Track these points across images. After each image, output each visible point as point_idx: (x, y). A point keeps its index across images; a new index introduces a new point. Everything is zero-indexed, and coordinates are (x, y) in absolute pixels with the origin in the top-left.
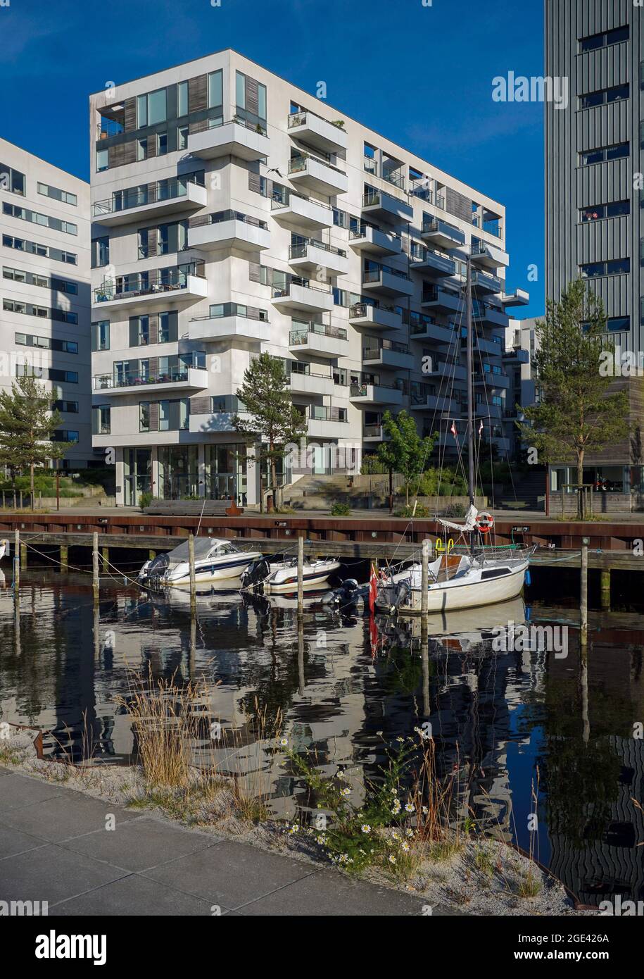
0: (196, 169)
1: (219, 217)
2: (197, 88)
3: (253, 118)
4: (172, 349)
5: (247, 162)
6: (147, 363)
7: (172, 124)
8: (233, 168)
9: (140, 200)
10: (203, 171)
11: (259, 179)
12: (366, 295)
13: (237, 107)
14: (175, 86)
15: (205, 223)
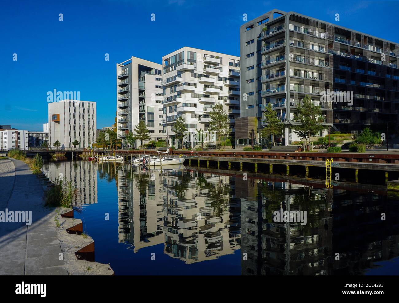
0: (180, 73)
1: (184, 84)
2: (180, 55)
3: (192, 61)
4: (176, 114)
5: (190, 71)
6: (172, 116)
7: (176, 63)
8: (186, 73)
9: (174, 80)
10: (181, 74)
11: (194, 74)
12: (230, 96)
13: (187, 59)
14: (176, 55)
15: (181, 85)
